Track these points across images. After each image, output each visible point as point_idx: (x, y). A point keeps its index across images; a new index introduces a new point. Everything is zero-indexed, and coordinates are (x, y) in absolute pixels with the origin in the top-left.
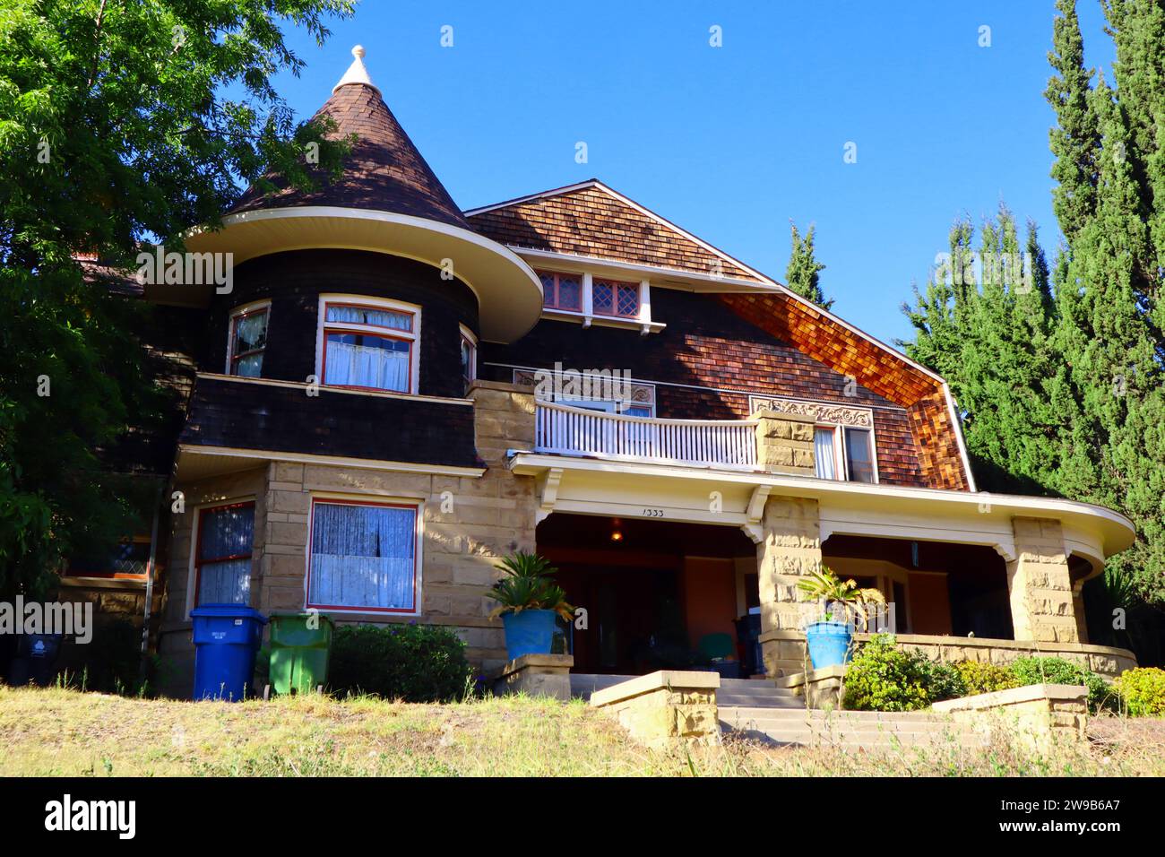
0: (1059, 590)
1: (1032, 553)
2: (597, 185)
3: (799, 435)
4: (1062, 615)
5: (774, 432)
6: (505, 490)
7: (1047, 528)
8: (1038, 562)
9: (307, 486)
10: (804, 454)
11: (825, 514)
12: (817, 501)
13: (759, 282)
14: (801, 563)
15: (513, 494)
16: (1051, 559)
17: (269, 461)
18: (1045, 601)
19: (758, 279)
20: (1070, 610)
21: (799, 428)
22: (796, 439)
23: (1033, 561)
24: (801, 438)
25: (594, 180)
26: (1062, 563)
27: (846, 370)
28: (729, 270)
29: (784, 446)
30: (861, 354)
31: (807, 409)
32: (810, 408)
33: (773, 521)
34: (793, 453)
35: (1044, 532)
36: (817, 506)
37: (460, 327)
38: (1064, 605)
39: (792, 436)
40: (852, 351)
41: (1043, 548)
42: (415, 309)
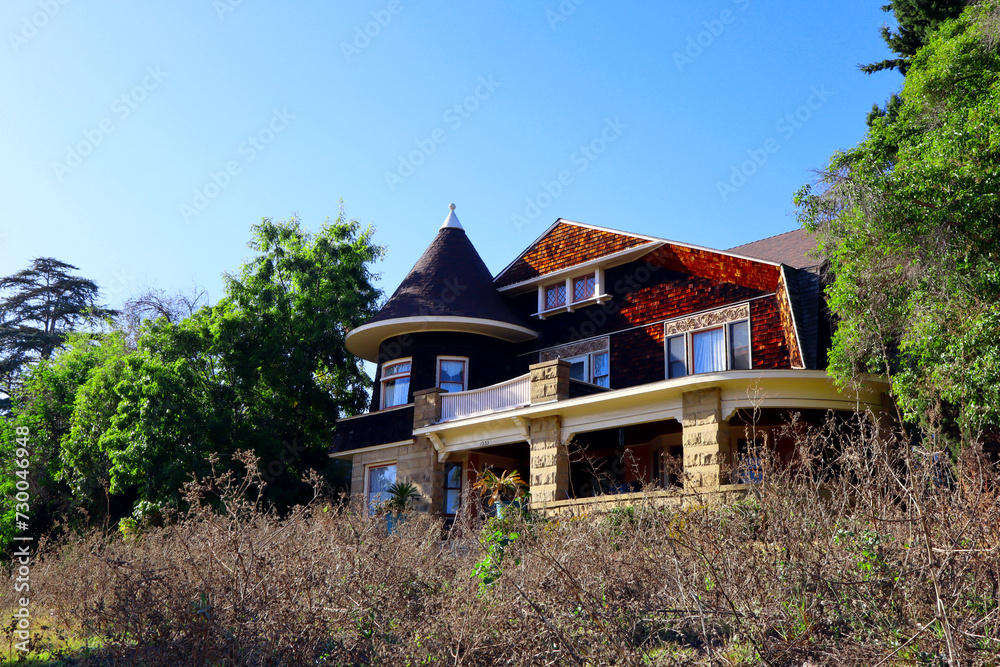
0: (708, 444)
1: (690, 420)
2: (561, 221)
4: (708, 464)
5: (535, 378)
6: (422, 447)
7: (704, 396)
8: (695, 425)
9: (363, 463)
10: (551, 387)
11: (567, 422)
12: (558, 416)
13: (651, 243)
14: (545, 459)
15: (425, 449)
16: (705, 421)
17: (352, 454)
18: (696, 456)
19: (650, 241)
20: (714, 459)
21: (549, 370)
22: (547, 379)
23: (691, 426)
24: (549, 377)
25: (559, 219)
26: (713, 422)
27: (727, 279)
28: (633, 242)
29: (541, 385)
30: (727, 265)
31: (701, 319)
32: (703, 318)
33: (533, 435)
34: (545, 388)
35: (702, 400)
36: (558, 419)
37: (439, 358)
38: (709, 456)
39: (545, 377)
40: (721, 265)
41: (700, 413)
42: (410, 359)
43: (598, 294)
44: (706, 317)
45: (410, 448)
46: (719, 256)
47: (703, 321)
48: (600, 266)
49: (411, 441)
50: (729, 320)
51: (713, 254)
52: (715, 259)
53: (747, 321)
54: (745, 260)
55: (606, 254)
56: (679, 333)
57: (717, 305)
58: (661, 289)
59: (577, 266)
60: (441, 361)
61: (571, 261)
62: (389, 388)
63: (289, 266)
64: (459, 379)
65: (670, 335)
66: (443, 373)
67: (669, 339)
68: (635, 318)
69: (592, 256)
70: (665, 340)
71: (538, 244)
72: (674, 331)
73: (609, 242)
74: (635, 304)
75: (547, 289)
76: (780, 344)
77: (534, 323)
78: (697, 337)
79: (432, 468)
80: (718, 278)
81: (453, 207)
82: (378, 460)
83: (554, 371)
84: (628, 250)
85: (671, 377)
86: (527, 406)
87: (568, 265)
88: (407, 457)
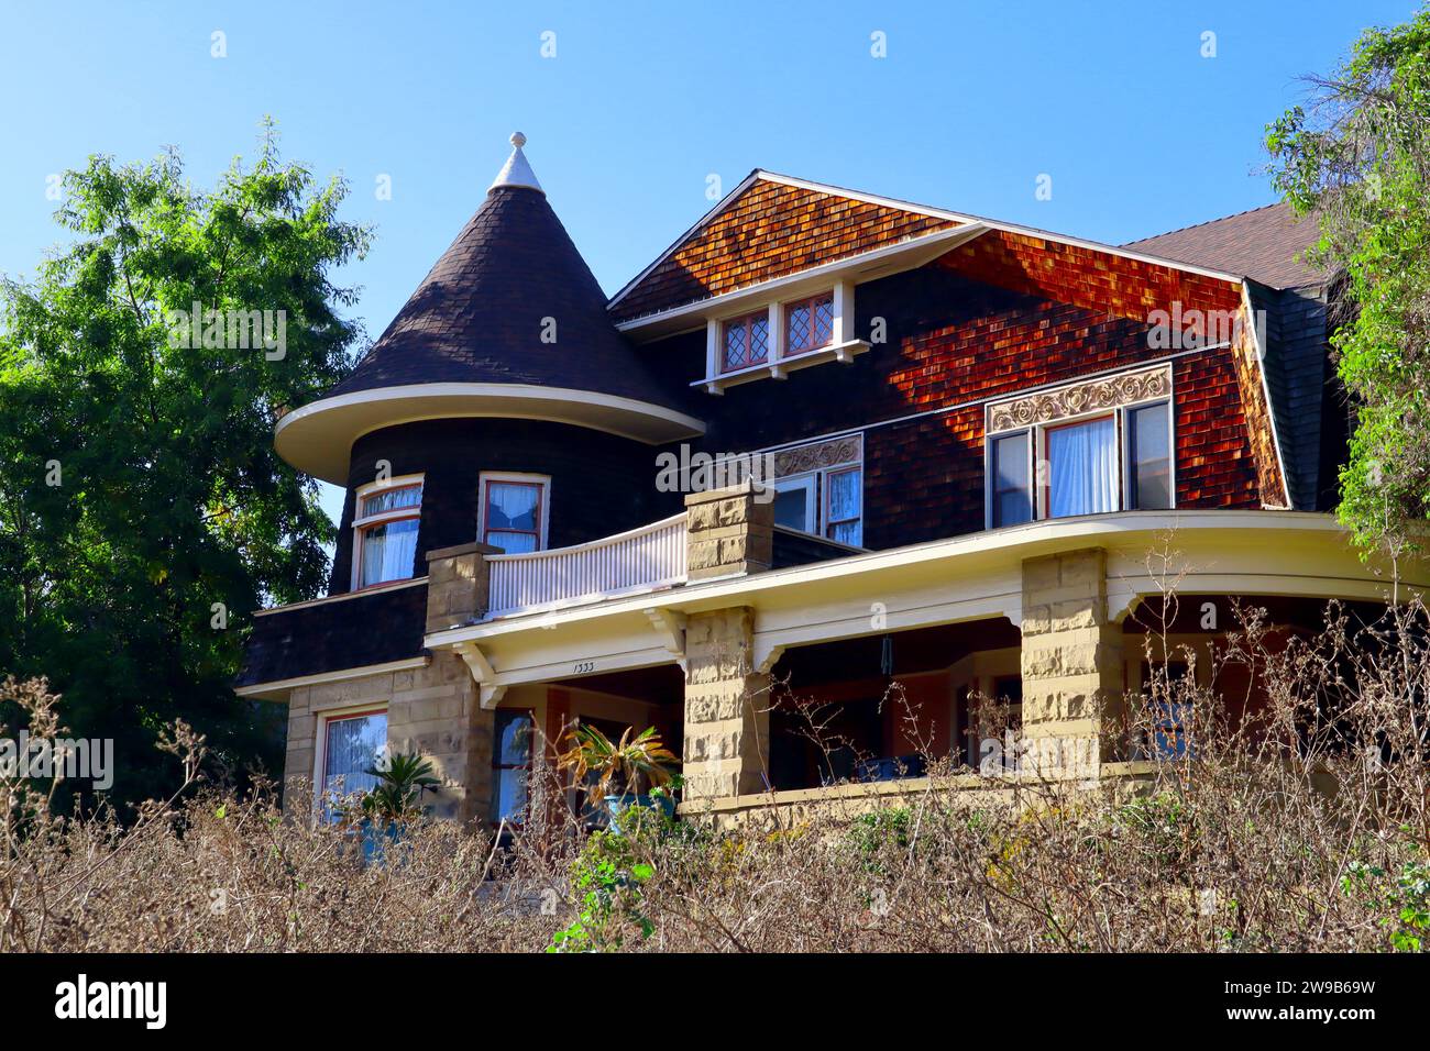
0: (1077, 673)
1: (1037, 619)
2: (761, 175)
3: (727, 518)
4: (1077, 718)
5: (698, 523)
6: (446, 675)
7: (1070, 567)
8: (1049, 631)
9: (314, 708)
10: (733, 543)
11: (767, 623)
12: (746, 609)
13: (959, 227)
14: (718, 703)
15: (452, 678)
16: (1070, 622)
17: (289, 689)
18: (1050, 698)
19: (956, 223)
20: (1089, 706)
21: (729, 507)
22: (724, 525)
23: (1039, 632)
24: (729, 521)
25: (756, 171)
26: (1089, 626)
27: (1124, 309)
28: (919, 225)
29: (709, 539)
30: (1124, 280)
31: (1066, 397)
32: (1070, 394)
33: (693, 652)
34: (720, 547)
35: (1064, 576)
36: (747, 614)
37: (484, 477)
38: (1079, 700)
39: (720, 522)
40: (1112, 279)
41: (1060, 604)
42: (419, 479)
43: (838, 340)
44: (1077, 394)
45: (418, 676)
46: (1107, 258)
47: (1071, 402)
48: (845, 276)
49: (419, 662)
50: (1128, 401)
51: (1095, 252)
52: (1099, 265)
53: (1166, 403)
54: (1164, 270)
55: (860, 249)
56: (1017, 427)
57: (1102, 366)
58: (978, 330)
59: (793, 277)
60: (488, 482)
61: (780, 266)
62: (371, 543)
63: (150, 266)
64: (527, 525)
65: (997, 431)
66: (492, 510)
67: (995, 441)
68: (920, 392)
69: (828, 255)
70: (985, 443)
71: (708, 226)
72: (1006, 423)
73: (865, 223)
74: (921, 363)
75: (727, 326)
76: (1238, 455)
77: (696, 402)
78: (1057, 438)
79: (466, 721)
80: (1104, 308)
81: (520, 140)
82: (347, 703)
83: (740, 508)
84: (908, 242)
85: (998, 524)
86: (678, 586)
87: (775, 274)
88: (409, 697)
